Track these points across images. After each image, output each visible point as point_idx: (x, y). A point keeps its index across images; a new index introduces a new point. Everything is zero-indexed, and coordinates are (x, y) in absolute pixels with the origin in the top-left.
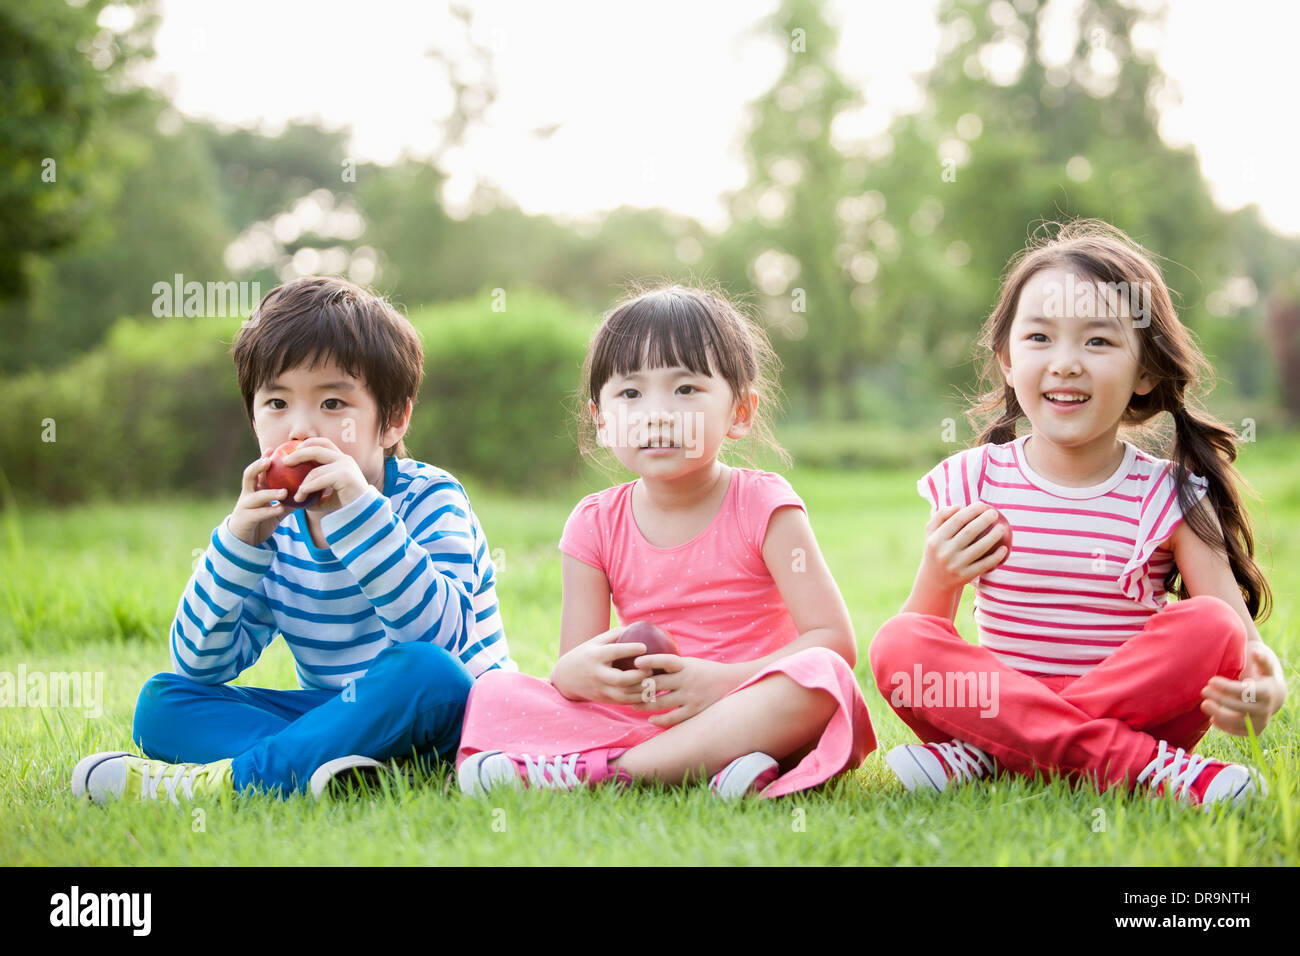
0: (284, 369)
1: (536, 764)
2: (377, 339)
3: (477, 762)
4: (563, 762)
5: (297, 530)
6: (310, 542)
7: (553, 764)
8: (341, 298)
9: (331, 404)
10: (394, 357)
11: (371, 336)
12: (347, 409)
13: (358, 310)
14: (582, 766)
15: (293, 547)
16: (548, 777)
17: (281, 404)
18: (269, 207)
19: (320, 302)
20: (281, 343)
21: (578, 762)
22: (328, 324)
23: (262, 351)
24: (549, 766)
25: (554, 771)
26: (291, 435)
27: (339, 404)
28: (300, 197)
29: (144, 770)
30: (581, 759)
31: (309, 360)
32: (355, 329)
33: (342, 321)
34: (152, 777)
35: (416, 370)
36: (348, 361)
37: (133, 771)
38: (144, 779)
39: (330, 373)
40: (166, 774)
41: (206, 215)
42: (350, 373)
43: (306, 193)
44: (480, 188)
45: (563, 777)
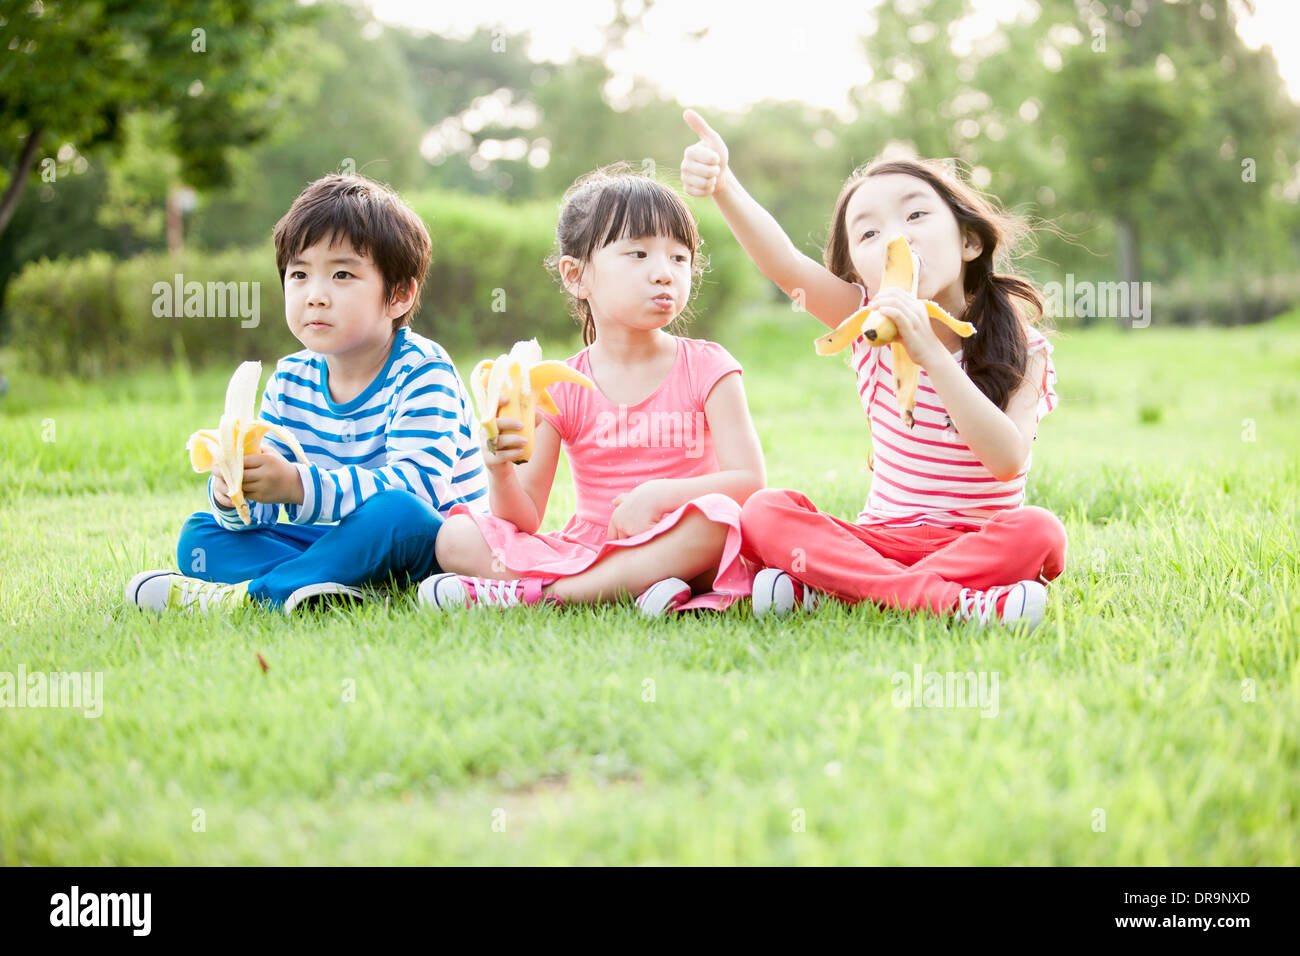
0: (306, 247)
1: (483, 586)
2: (385, 224)
3: (435, 581)
4: (506, 586)
5: (318, 382)
6: (328, 394)
7: (497, 587)
8: (357, 192)
9: (342, 275)
10: (399, 241)
11: (378, 223)
12: (354, 280)
13: (370, 203)
14: (521, 590)
15: (314, 397)
16: (492, 595)
17: (302, 275)
18: (458, 105)
19: (337, 193)
20: (303, 226)
21: (518, 587)
22: (342, 209)
23: (288, 234)
24: (494, 589)
25: (498, 593)
26: (308, 300)
27: (348, 276)
28: (484, 95)
29: (184, 586)
30: (521, 584)
31: (326, 240)
32: (364, 216)
33: (355, 211)
34: (190, 592)
35: (420, 254)
36: (358, 242)
37: (175, 587)
38: (183, 594)
39: (345, 251)
40: (202, 590)
41: (401, 112)
42: (359, 254)
43: (490, 91)
44: (638, 85)
45: (506, 597)
